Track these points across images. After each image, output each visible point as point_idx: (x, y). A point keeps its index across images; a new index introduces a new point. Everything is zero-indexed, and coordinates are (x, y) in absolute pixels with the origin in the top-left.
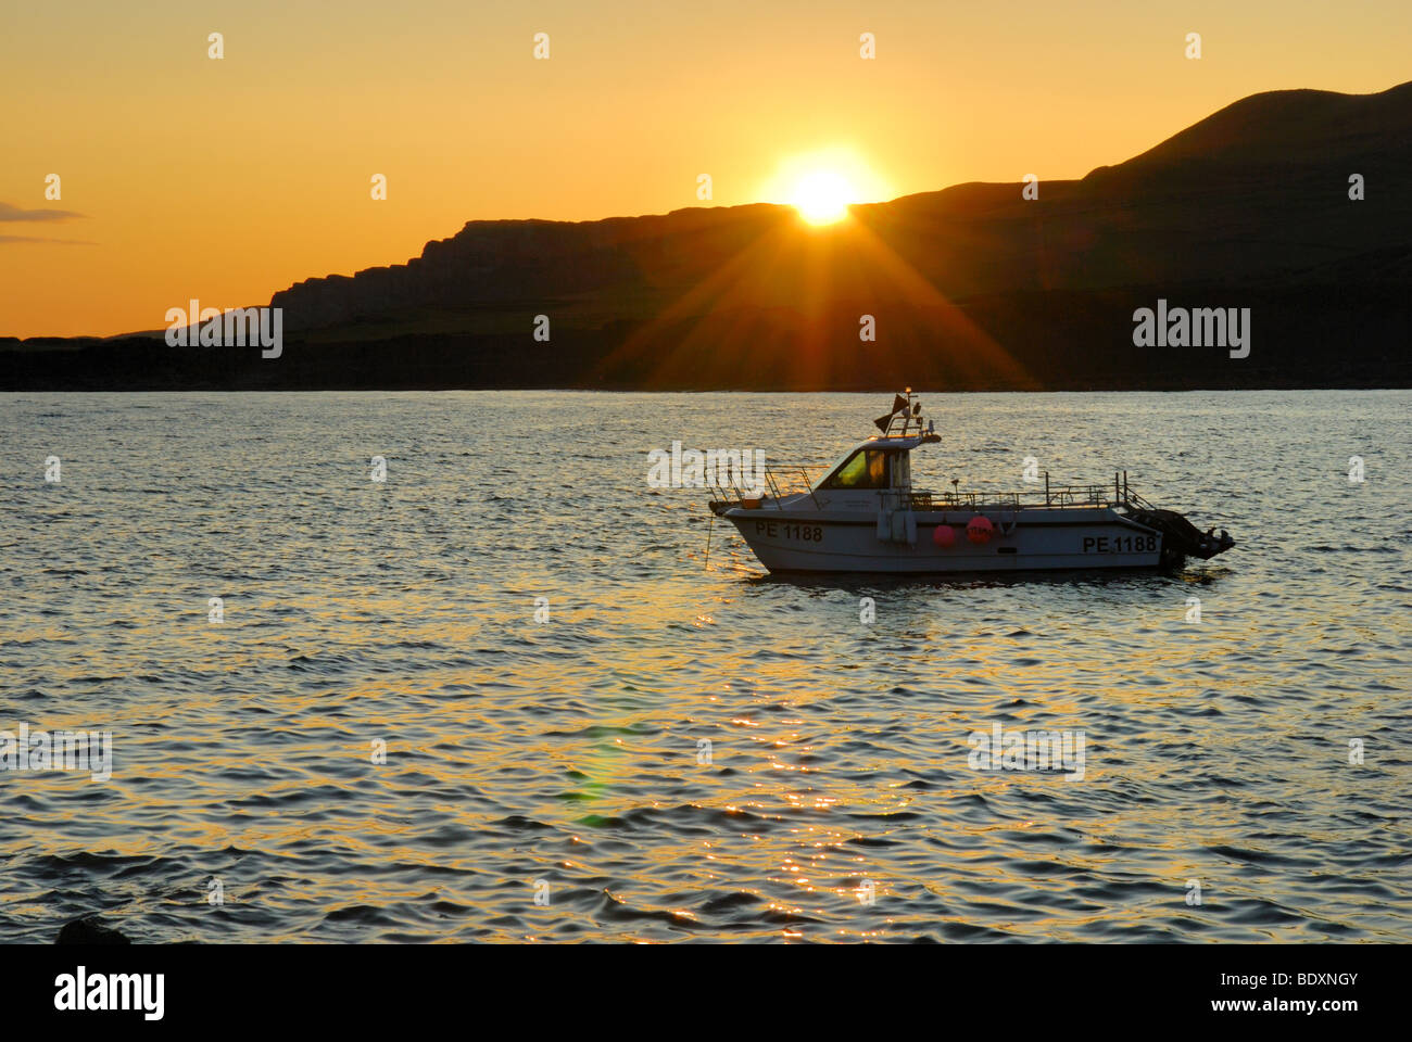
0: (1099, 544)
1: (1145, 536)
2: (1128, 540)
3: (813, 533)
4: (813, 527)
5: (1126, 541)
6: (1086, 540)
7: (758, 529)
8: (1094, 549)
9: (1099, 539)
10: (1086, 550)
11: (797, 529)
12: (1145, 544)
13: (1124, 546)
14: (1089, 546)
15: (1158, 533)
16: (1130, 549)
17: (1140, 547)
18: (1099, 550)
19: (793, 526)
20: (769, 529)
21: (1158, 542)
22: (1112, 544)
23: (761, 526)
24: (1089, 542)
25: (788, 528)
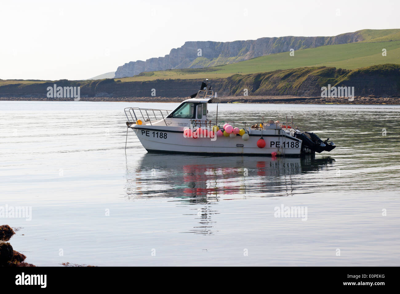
0: (277, 144)
1: (295, 142)
2: (288, 143)
3: (163, 135)
4: (164, 133)
5: (287, 143)
6: (271, 142)
7: (142, 133)
8: (274, 146)
9: (276, 142)
10: (271, 147)
11: (157, 133)
12: (295, 145)
13: (287, 145)
14: (273, 145)
15: (300, 140)
16: (288, 147)
17: (293, 146)
18: (276, 147)
19: (156, 132)
20: (147, 133)
21: (300, 144)
22: (281, 144)
23: (143, 132)
24: (273, 143)
25: (154, 133)
